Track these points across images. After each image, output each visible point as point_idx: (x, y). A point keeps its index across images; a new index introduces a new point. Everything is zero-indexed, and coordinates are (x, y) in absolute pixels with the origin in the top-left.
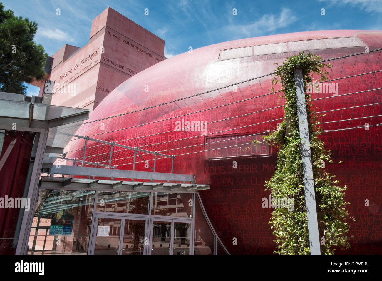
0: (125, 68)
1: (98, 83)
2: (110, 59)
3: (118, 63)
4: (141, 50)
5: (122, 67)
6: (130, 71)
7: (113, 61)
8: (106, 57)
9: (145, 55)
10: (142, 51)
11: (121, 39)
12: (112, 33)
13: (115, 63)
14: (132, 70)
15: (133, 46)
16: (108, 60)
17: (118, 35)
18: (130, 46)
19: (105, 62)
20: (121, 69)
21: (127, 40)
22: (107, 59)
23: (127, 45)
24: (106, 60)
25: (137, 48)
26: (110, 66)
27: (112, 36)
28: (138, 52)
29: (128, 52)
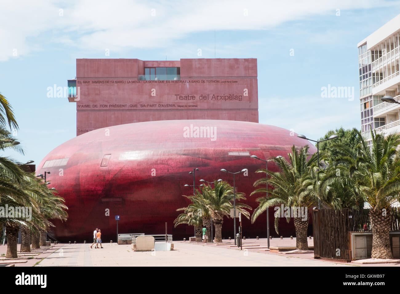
0: (98, 106)
2: (84, 104)
3: (91, 104)
4: (112, 82)
5: (96, 106)
6: (103, 106)
7: (87, 104)
8: (80, 105)
9: (116, 84)
11: (91, 82)
12: (82, 81)
13: (88, 106)
14: (105, 104)
15: (102, 82)
16: (83, 105)
17: (88, 80)
18: (100, 84)
20: (95, 108)
21: (96, 80)
22: (82, 105)
23: (98, 84)
24: (81, 107)
25: (108, 82)
26: (85, 110)
27: (83, 84)
28: (108, 85)
29: (99, 90)
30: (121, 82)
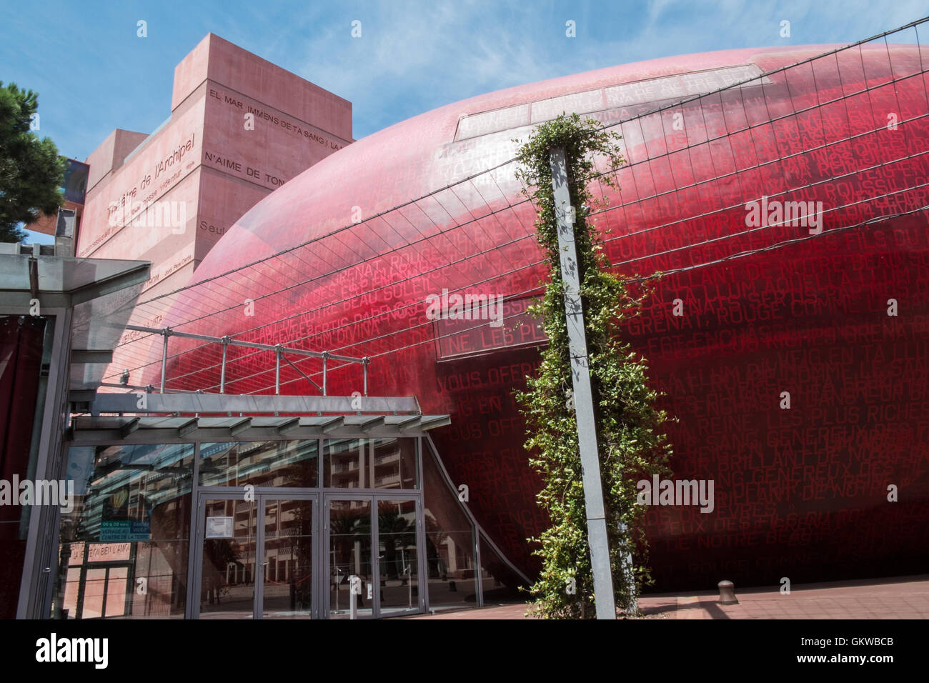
0: (262, 174)
1: (198, 215)
2: (223, 157)
3: (243, 163)
4: (297, 129)
5: (255, 173)
6: (275, 181)
7: (232, 159)
8: (214, 154)
9: (306, 139)
10: (300, 131)
11: (245, 108)
12: (222, 95)
13: (234, 165)
14: (278, 178)
15: (276, 121)
16: (219, 158)
17: (238, 99)
18: (269, 122)
19: (213, 163)
20: (252, 178)
21: (260, 110)
22: (217, 156)
23: (263, 120)
24: (214, 160)
25: (288, 125)
26: (224, 174)
27: (223, 101)
28: (289, 134)
29: (266, 137)
30: (315, 138)
